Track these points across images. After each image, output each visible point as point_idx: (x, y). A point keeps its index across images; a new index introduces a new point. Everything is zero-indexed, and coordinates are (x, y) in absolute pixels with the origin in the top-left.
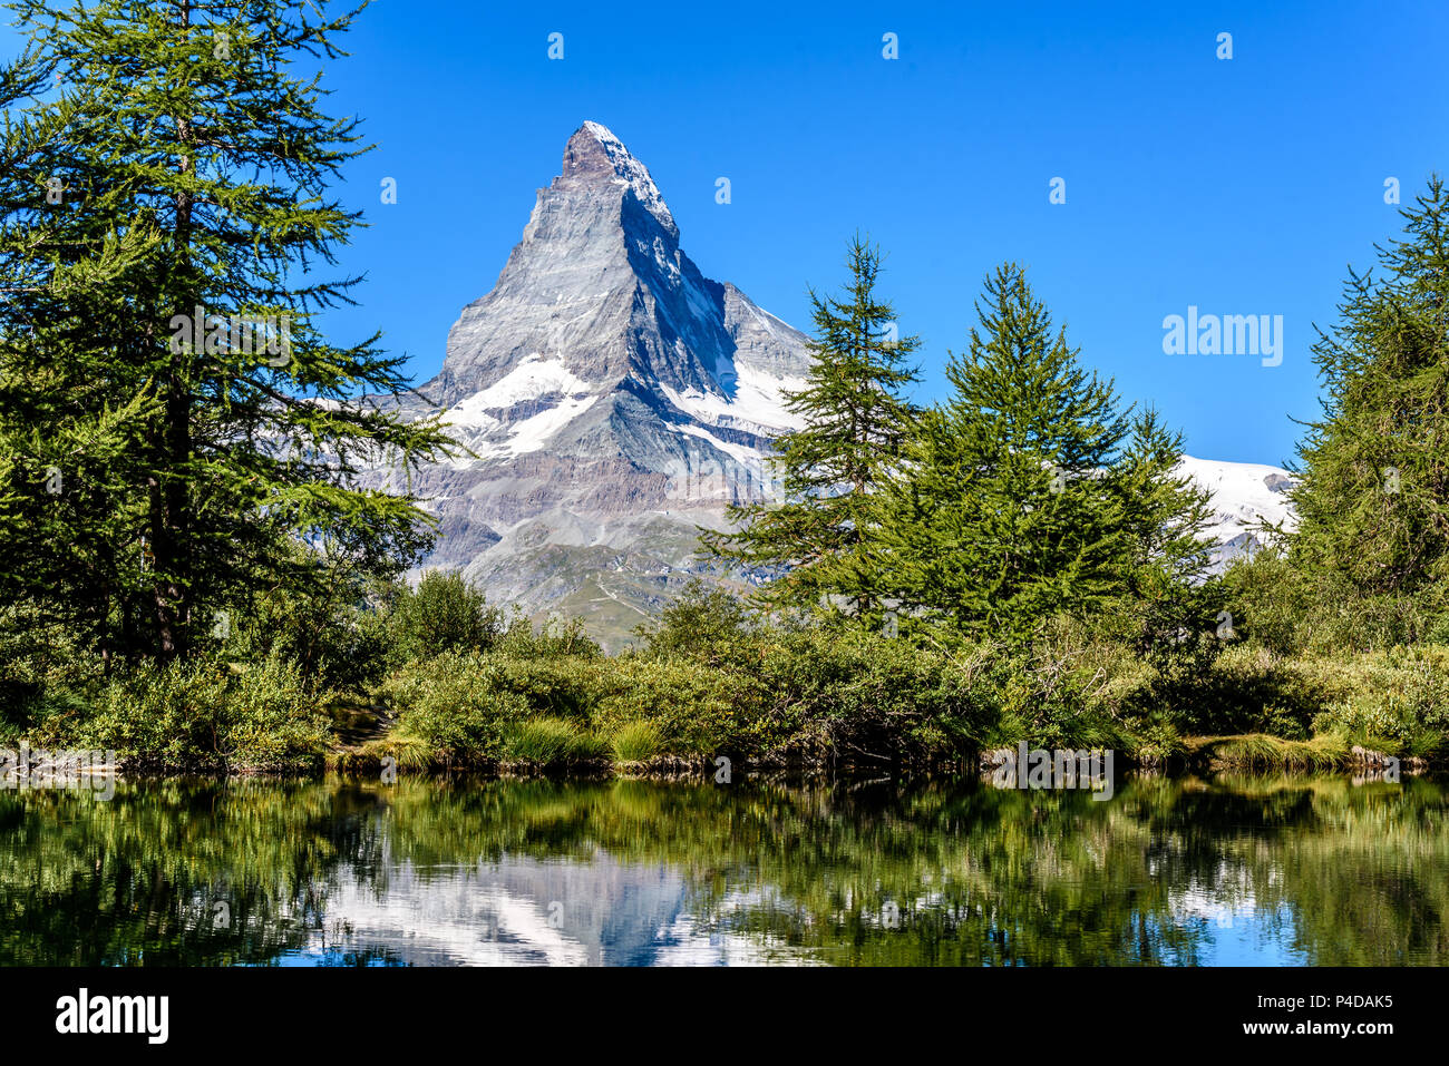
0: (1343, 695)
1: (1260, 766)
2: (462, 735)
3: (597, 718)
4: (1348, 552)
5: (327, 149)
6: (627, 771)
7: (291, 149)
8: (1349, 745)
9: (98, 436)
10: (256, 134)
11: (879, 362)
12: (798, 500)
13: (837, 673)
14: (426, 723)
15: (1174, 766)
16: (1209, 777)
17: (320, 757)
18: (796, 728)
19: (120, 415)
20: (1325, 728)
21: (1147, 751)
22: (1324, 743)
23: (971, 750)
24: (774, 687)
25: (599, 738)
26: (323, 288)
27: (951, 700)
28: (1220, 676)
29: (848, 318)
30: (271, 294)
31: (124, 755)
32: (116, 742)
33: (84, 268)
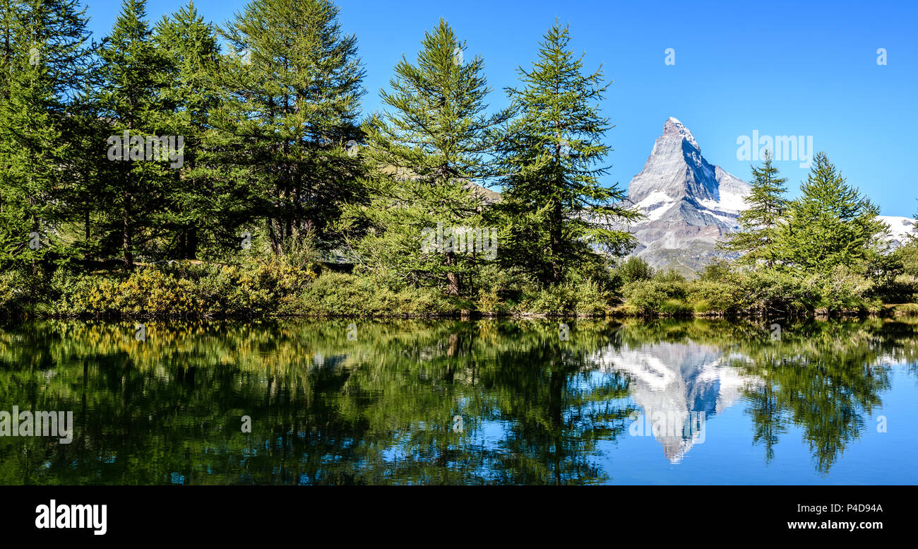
1: (913, 314)
2: (647, 305)
3: (689, 299)
5: (600, 127)
6: (699, 316)
7: (588, 128)
9: (537, 217)
10: (579, 124)
11: (774, 186)
12: (749, 230)
13: (765, 285)
14: (636, 301)
16: (894, 318)
17: (604, 312)
18: (753, 302)
19: (543, 210)
21: (872, 309)
23: (811, 309)
24: (745, 289)
25: (690, 306)
26: (600, 170)
27: (805, 293)
28: (896, 284)
29: (763, 173)
30: (584, 173)
31: (546, 311)
32: (544, 308)
33: (530, 167)
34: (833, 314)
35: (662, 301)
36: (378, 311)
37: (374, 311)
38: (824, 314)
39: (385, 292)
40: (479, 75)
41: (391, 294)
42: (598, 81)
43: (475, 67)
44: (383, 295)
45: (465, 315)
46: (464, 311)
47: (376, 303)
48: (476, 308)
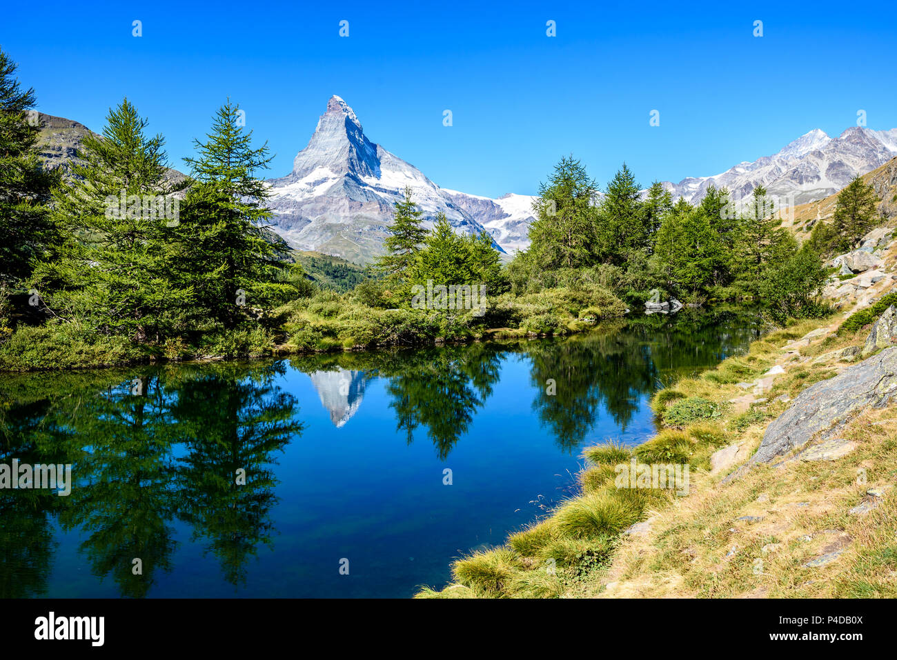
0: (527, 317)
1: (505, 337)
2: (306, 344)
3: (339, 336)
4: (540, 259)
6: (347, 350)
7: (257, 194)
8: (528, 331)
11: (413, 218)
12: (392, 254)
13: (399, 322)
14: (297, 341)
15: (483, 339)
16: (492, 339)
17: (271, 351)
18: (389, 335)
19: (218, 270)
20: (522, 326)
21: (477, 335)
22: (521, 331)
23: (433, 338)
24: (383, 325)
25: (340, 342)
27: (427, 327)
28: (499, 310)
29: (405, 206)
31: (223, 355)
32: (221, 351)
33: (208, 233)
34: (448, 342)
35: (318, 341)
36: (76, 363)
37: (72, 363)
38: (442, 342)
39: (81, 345)
40: (160, 151)
41: (86, 348)
42: (264, 154)
43: (156, 144)
44: (80, 348)
45: (153, 360)
46: (152, 357)
47: (72, 357)
48: (164, 355)
